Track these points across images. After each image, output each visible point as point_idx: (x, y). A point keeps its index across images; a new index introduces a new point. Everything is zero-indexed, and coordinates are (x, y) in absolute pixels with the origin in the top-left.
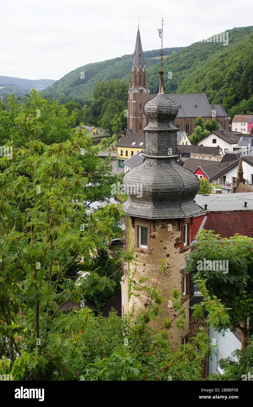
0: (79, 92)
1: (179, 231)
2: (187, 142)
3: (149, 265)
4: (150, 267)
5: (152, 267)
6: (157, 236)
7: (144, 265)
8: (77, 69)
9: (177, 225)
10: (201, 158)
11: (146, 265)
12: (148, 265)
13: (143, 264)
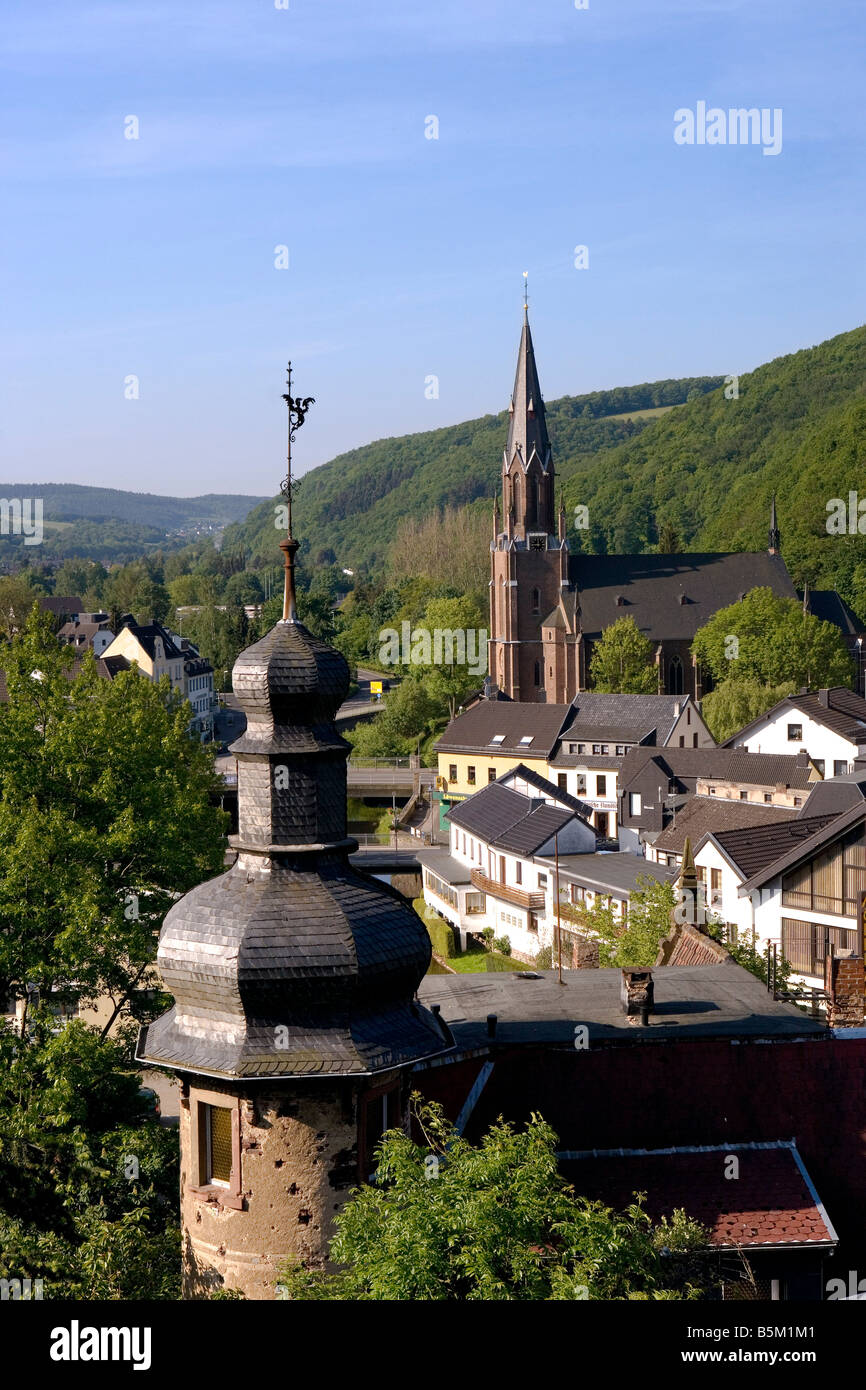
0: (345, 543)
1: (350, 1123)
2: (696, 735)
3: (238, 1253)
4: (239, 1259)
5: (247, 1260)
6: (262, 1142)
7: (222, 1252)
8: (341, 458)
9: (338, 1103)
10: (736, 795)
11: (228, 1252)
12: (232, 1252)
13: (216, 1248)
